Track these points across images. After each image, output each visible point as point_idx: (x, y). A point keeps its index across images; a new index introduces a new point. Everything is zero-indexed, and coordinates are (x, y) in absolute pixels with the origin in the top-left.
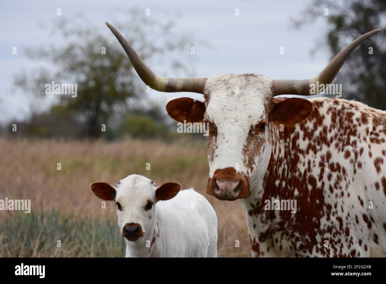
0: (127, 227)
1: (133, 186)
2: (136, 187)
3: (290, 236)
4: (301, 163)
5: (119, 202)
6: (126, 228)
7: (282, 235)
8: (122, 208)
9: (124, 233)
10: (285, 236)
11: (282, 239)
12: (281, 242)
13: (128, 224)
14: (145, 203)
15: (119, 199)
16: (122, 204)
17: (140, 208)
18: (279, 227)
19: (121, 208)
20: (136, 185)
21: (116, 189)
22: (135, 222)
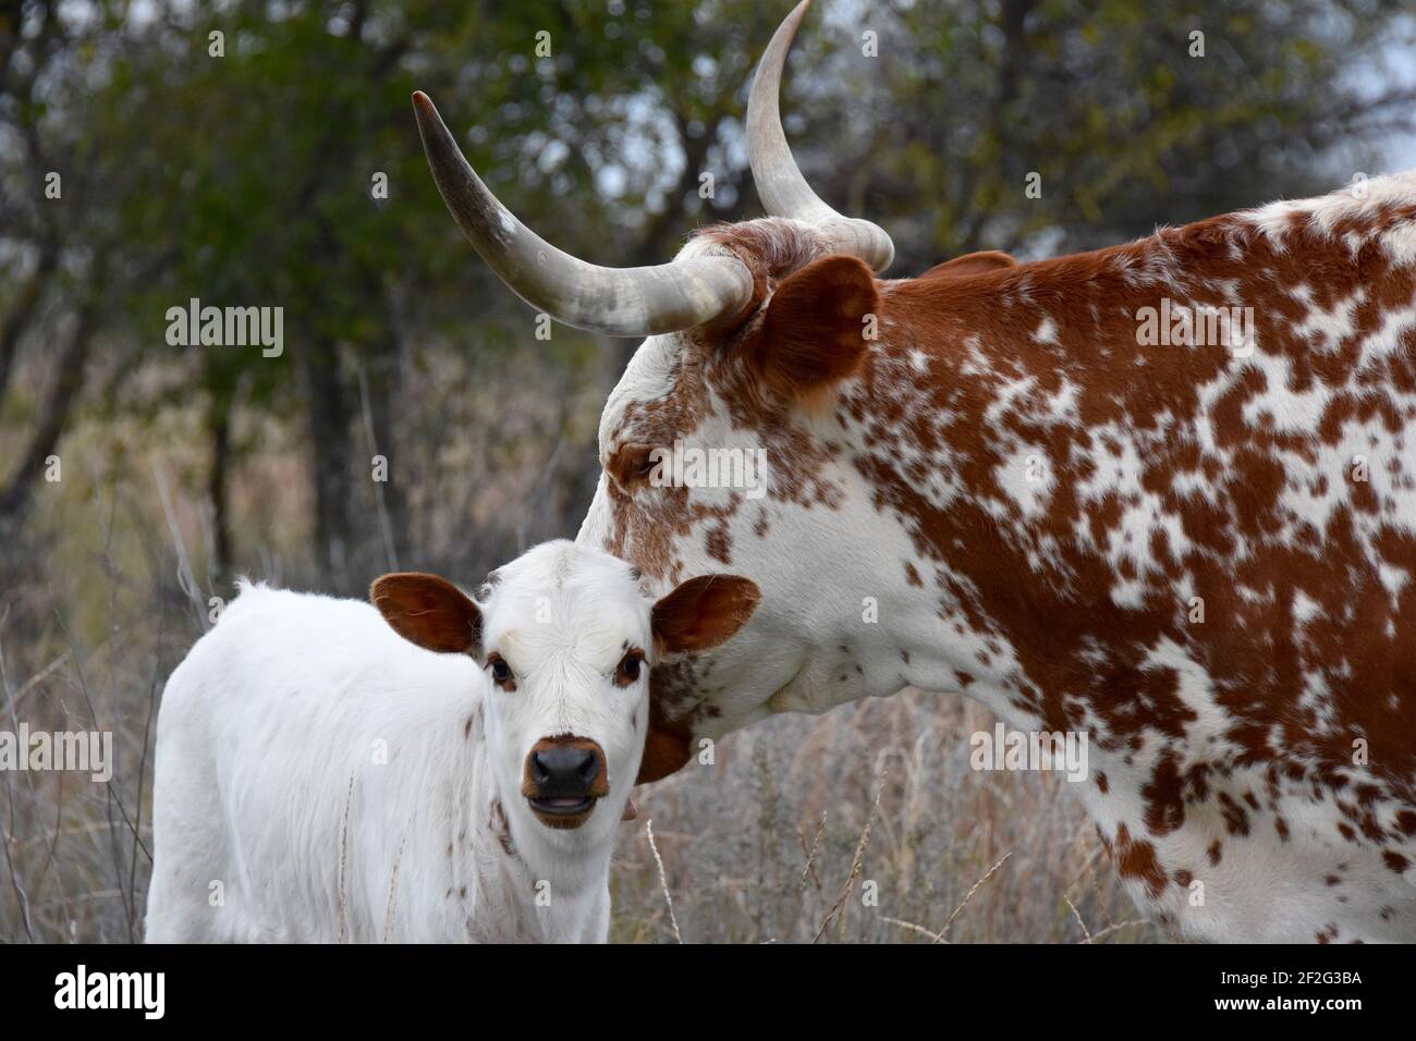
0: (543, 752)
1: (560, 585)
2: (575, 591)
3: (1313, 779)
4: (1296, 487)
5: (501, 653)
6: (541, 757)
7: (1272, 778)
8: (517, 681)
9: (534, 780)
10: (1285, 783)
11: (1275, 794)
12: (1273, 806)
13: (548, 740)
14: (615, 655)
15: (503, 641)
16: (515, 660)
17: (598, 674)
18: (1238, 750)
19: (513, 677)
20: (569, 583)
21: (483, 607)
22: (577, 733)
